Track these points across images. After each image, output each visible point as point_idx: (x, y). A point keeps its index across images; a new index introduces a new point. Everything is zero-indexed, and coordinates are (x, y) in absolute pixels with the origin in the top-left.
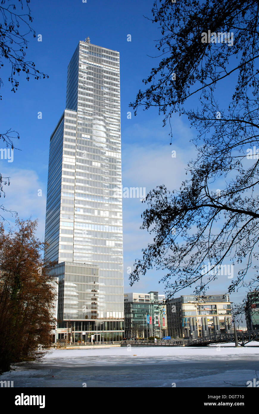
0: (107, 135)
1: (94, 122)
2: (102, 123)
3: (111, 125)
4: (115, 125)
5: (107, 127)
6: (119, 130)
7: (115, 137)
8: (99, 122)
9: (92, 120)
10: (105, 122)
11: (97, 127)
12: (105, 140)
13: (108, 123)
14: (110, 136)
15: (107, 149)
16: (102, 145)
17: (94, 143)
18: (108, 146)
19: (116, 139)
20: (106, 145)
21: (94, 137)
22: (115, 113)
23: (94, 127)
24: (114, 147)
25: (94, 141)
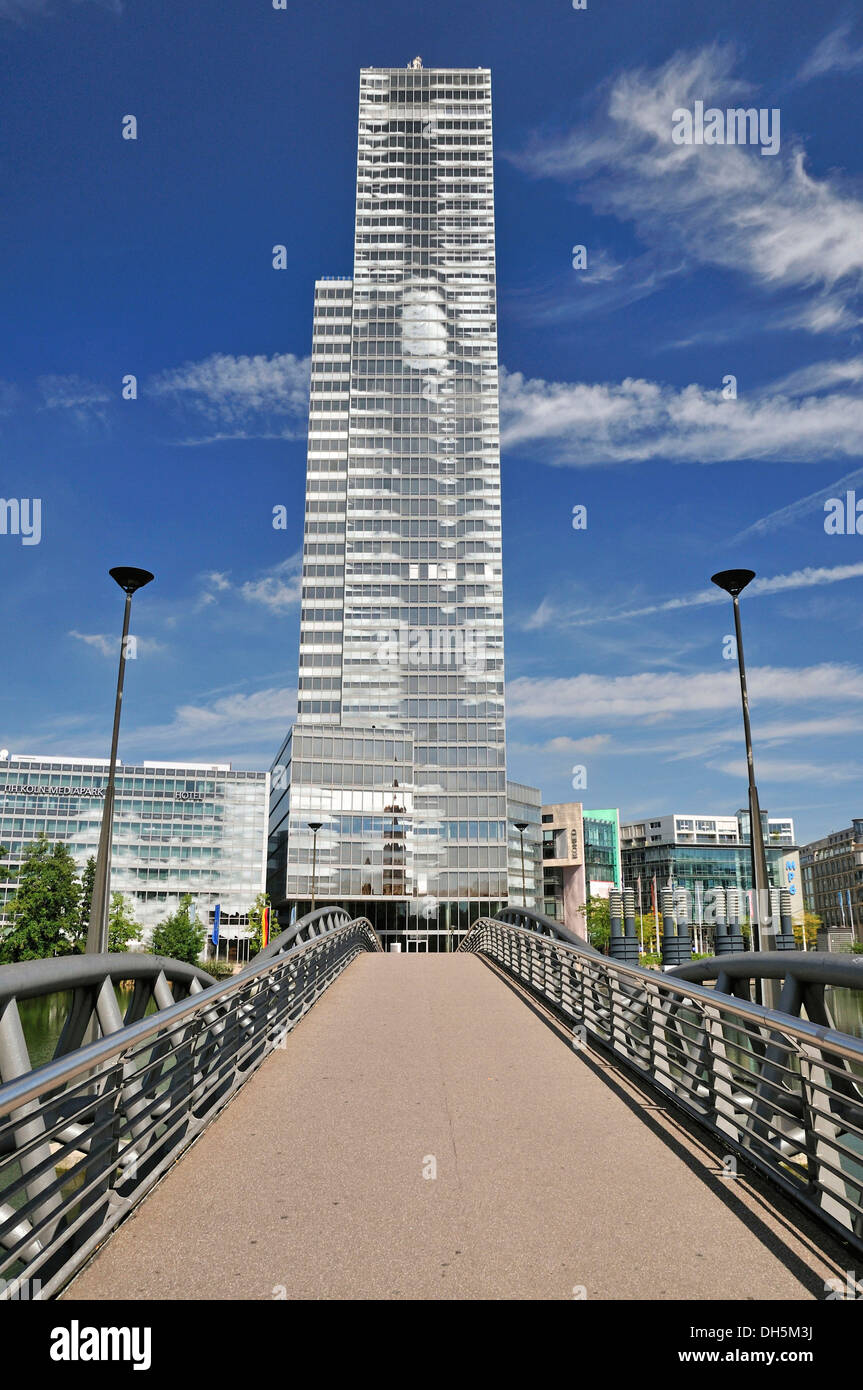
0: (451, 329)
1: (407, 298)
2: (433, 296)
3: (462, 298)
4: (477, 294)
5: (451, 306)
6: (492, 306)
7: (477, 330)
8: (423, 294)
9: (399, 294)
10: (441, 291)
11: (415, 313)
12: (443, 346)
13: (452, 293)
14: (461, 330)
15: (450, 373)
16: (432, 363)
17: (407, 362)
18: (452, 364)
19: (479, 338)
20: (445, 362)
21: (406, 345)
22: (476, 259)
23: (407, 313)
24: (475, 361)
25: (408, 354)
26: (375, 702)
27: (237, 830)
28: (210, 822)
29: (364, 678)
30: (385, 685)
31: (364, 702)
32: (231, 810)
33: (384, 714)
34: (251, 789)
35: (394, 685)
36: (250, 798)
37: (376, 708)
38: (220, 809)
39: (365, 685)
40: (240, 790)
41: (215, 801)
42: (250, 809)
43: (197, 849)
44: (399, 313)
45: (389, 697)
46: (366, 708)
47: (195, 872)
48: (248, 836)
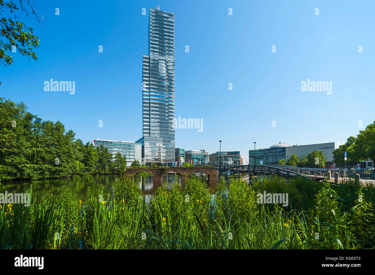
0: (167, 69)
1: (159, 61)
2: (164, 62)
3: (169, 63)
4: (171, 62)
5: (167, 64)
6: (174, 65)
7: (171, 69)
8: (162, 61)
9: (158, 60)
10: (165, 61)
11: (161, 65)
12: (166, 72)
13: (167, 62)
14: (169, 69)
15: (167, 77)
16: (164, 75)
17: (160, 74)
18: (167, 76)
19: (172, 71)
20: (166, 75)
21: (159, 71)
22: (171, 55)
23: (160, 64)
24: (171, 75)
25: (160, 73)
26: (155, 133)
27: (137, 152)
28: (133, 151)
29: (154, 129)
30: (157, 130)
31: (154, 133)
32: (136, 149)
33: (157, 135)
34: (139, 146)
35: (159, 130)
36: (139, 147)
37: (156, 134)
38: (134, 149)
39: (154, 130)
40: (137, 146)
41: (133, 147)
42: (138, 149)
43: (131, 155)
44: (158, 65)
45: (158, 132)
46: (154, 134)
47: (131, 158)
48: (139, 153)
